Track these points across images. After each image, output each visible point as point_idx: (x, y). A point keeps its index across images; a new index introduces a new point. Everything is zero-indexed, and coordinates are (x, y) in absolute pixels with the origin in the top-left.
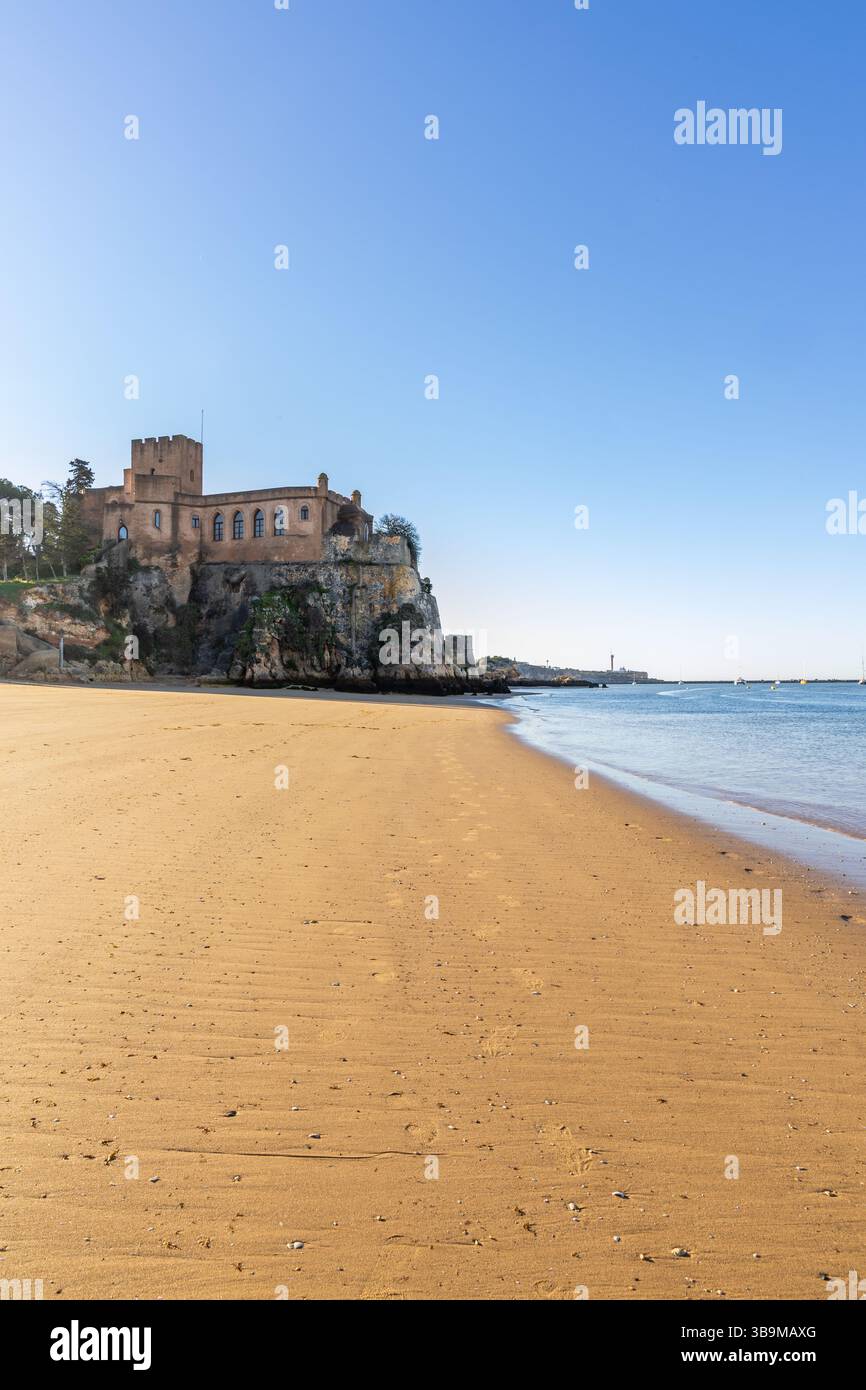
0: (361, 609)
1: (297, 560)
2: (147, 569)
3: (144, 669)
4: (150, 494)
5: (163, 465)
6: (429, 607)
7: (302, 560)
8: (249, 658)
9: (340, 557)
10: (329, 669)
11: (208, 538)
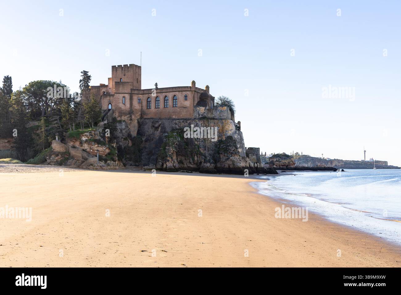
1: (183, 118)
2: (120, 122)
3: (122, 164)
4: (121, 89)
5: (126, 77)
6: (239, 136)
7: (185, 117)
8: (165, 160)
9: (201, 116)
10: (196, 164)
11: (145, 108)
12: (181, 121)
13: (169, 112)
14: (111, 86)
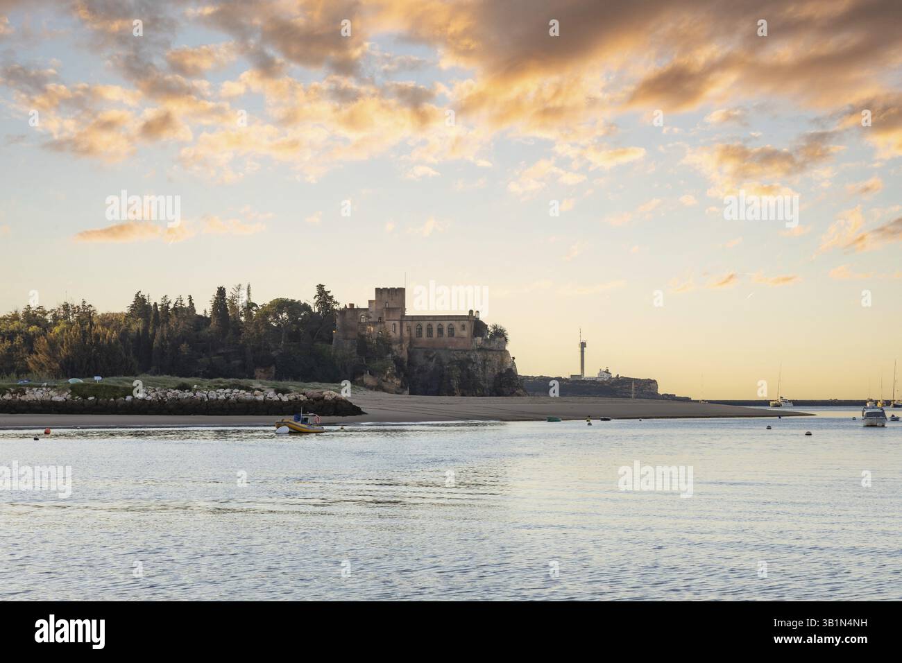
0: (489, 370)
1: (460, 348)
4: (391, 316)
6: (514, 369)
7: (463, 348)
9: (478, 347)
11: (414, 335)
12: (460, 352)
13: (444, 342)
14: (373, 309)
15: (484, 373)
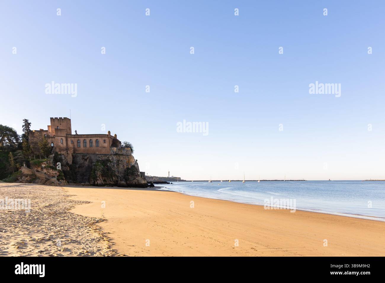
0: (121, 166)
1: (103, 154)
2: (60, 155)
3: (66, 182)
4: (59, 134)
5: (61, 125)
6: (137, 166)
7: (105, 153)
8: (95, 179)
9: (114, 153)
10: (114, 182)
11: (76, 146)
12: (103, 156)
13: (93, 150)
14: (50, 131)
15: (118, 168)
